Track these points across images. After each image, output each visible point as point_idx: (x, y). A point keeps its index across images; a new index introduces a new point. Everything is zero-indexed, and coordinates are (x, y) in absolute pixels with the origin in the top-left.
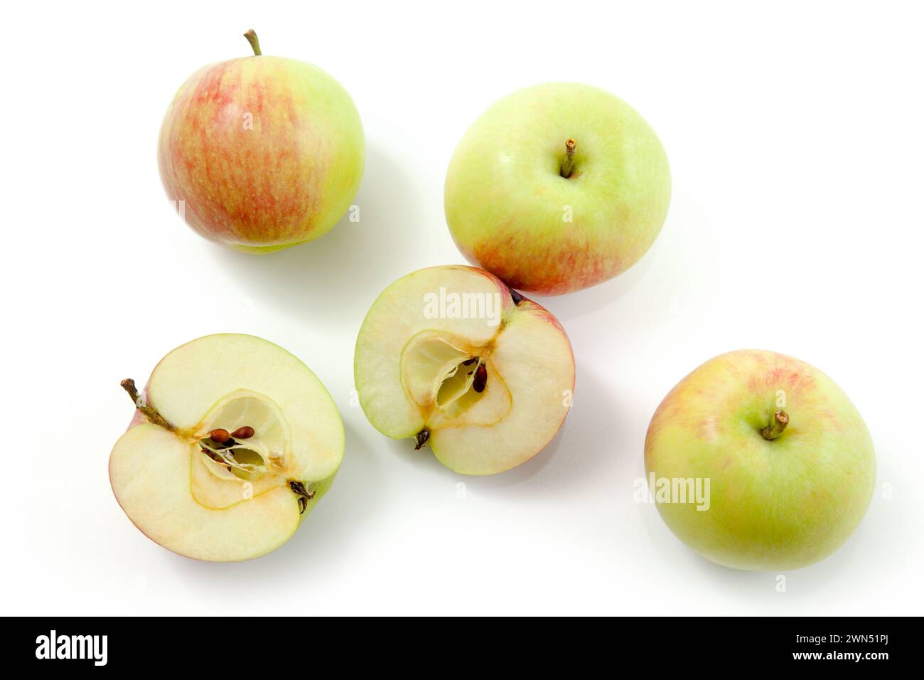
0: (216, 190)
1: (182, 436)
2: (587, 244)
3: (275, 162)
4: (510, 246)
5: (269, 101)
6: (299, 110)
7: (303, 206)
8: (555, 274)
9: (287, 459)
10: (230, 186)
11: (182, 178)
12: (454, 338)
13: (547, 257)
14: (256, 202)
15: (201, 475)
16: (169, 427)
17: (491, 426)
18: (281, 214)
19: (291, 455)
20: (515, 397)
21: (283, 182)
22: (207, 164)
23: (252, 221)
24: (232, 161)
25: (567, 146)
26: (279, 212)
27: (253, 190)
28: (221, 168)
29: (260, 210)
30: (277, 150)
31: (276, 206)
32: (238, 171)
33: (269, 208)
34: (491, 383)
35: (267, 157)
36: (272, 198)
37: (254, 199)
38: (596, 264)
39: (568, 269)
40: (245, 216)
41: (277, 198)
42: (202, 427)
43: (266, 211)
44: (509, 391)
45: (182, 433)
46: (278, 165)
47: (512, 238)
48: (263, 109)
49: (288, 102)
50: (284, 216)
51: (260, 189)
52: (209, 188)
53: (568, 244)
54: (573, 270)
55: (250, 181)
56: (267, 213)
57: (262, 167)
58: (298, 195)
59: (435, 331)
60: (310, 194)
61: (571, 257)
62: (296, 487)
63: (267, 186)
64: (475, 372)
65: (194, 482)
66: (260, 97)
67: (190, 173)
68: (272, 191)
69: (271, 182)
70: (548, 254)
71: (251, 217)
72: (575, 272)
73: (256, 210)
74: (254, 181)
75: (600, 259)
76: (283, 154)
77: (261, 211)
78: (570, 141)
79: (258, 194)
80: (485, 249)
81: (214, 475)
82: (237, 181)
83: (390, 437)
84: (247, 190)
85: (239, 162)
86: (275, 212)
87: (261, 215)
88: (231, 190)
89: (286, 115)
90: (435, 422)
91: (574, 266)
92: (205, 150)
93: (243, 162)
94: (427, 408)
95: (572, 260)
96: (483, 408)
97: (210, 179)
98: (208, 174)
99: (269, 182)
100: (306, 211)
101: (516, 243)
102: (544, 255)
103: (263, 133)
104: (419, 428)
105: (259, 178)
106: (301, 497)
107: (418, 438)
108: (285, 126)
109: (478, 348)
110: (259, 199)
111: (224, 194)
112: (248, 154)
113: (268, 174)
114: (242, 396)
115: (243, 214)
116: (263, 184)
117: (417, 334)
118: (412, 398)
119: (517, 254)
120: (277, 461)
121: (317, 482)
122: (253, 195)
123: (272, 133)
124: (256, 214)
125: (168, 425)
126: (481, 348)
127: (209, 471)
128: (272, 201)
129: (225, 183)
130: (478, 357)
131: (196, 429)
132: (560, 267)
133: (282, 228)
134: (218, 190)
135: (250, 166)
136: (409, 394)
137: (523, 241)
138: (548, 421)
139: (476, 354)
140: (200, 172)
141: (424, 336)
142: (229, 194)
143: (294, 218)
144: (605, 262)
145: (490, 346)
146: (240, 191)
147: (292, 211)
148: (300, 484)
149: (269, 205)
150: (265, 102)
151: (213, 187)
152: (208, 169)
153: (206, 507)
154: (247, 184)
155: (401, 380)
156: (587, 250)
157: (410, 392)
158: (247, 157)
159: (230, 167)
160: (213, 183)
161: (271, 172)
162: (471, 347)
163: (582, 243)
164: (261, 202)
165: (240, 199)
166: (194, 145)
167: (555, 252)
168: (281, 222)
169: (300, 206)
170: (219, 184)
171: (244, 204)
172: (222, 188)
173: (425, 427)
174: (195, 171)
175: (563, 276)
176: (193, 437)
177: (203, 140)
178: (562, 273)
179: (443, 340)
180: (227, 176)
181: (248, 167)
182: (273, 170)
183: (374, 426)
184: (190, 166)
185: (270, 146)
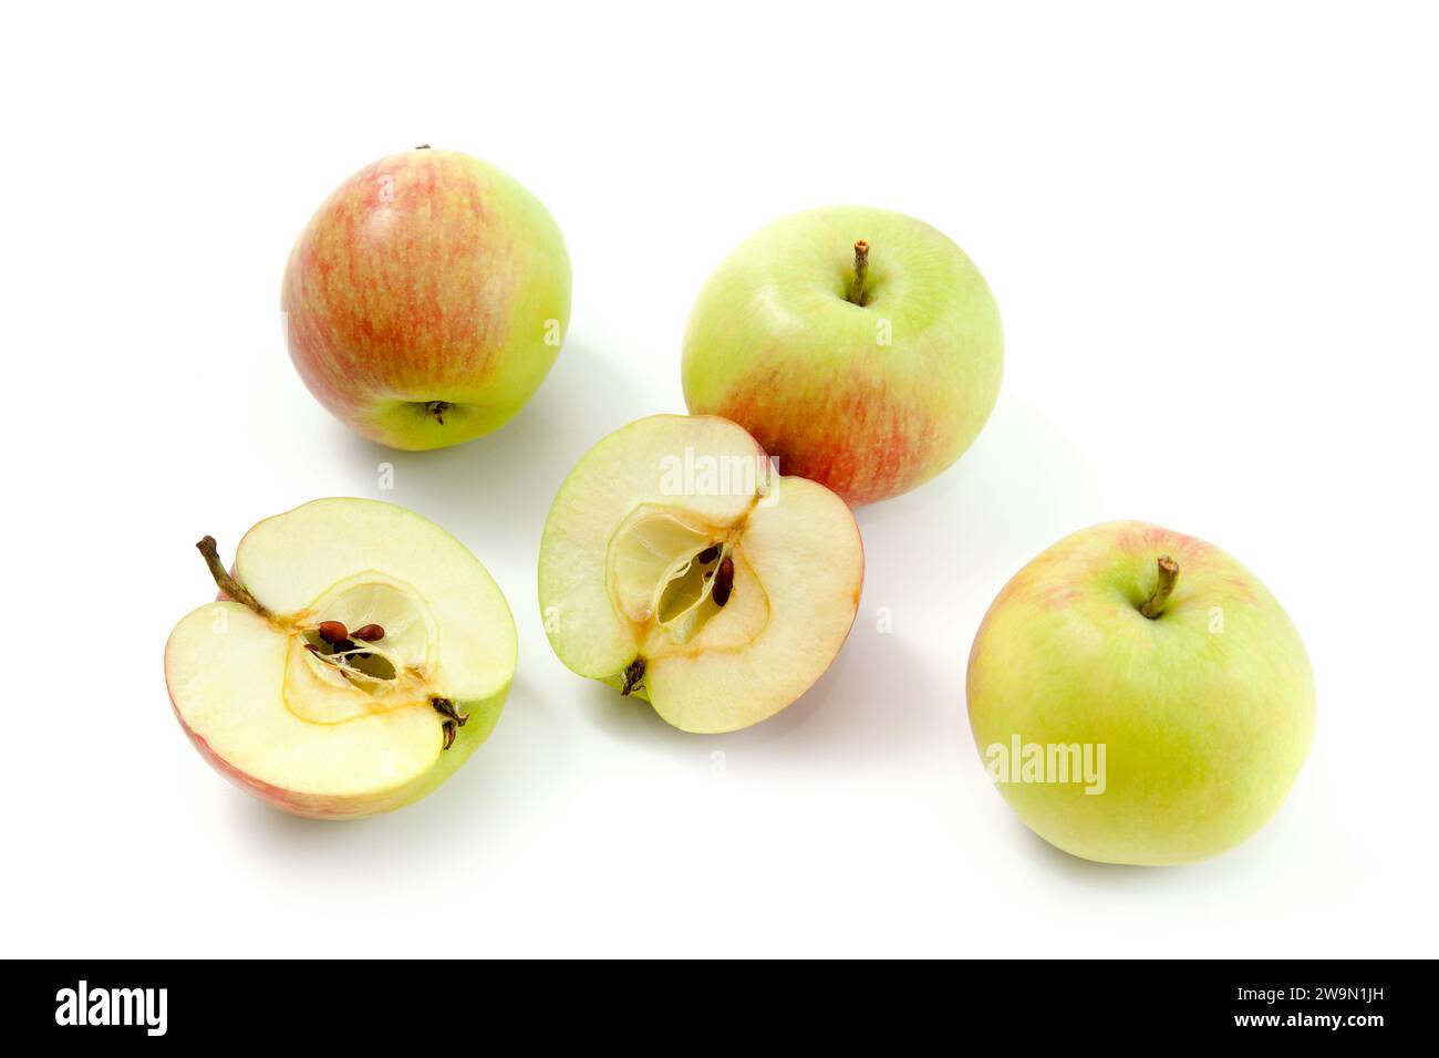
0: (360, 295)
1: (278, 623)
2: (884, 382)
3: (447, 257)
4: (772, 386)
5: (445, 183)
6: (485, 199)
7: (481, 328)
8: (837, 433)
9: (430, 670)
10: (381, 289)
11: (313, 291)
12: (687, 515)
13: (826, 400)
14: (415, 314)
15: (301, 678)
16: (260, 610)
17: (738, 651)
18: (448, 337)
19: (437, 666)
20: (775, 603)
21: (455, 288)
22: (352, 260)
23: (408, 344)
24: (386, 253)
25: (857, 249)
26: (446, 332)
27: (411, 295)
28: (370, 263)
29: (419, 327)
30: (451, 242)
31: (443, 323)
32: (393, 267)
33: (433, 324)
34: (740, 584)
35: (435, 250)
36: (438, 309)
37: (412, 308)
38: (896, 422)
39: (856, 426)
40: (398, 334)
41: (444, 310)
42: (307, 616)
43: (428, 328)
44: (766, 595)
45: (278, 619)
46: (451, 262)
47: (776, 372)
48: (436, 190)
49: (470, 188)
50: (452, 340)
51: (422, 295)
52: (351, 295)
53: (856, 380)
54: (862, 429)
55: (410, 282)
56: (428, 332)
57: (427, 263)
58: (476, 310)
59: (661, 506)
60: (491, 312)
61: (860, 403)
62: (441, 706)
63: (433, 291)
64: (716, 572)
65: (288, 684)
66: (432, 178)
67: (325, 278)
68: (439, 299)
69: (439, 286)
70: (827, 395)
71: (406, 336)
72: (866, 432)
73: (415, 326)
74: (415, 282)
75: (902, 413)
76: (458, 249)
77: (421, 328)
78: (861, 243)
79: (419, 302)
80: (738, 399)
81: (320, 679)
82: (391, 280)
83: (585, 676)
84: (404, 295)
85: (395, 255)
86: (440, 331)
87: (420, 335)
88: (381, 295)
89: (466, 201)
90: (652, 648)
91: (863, 421)
92: (349, 242)
93: (402, 255)
94: (643, 628)
95: (861, 411)
96: (726, 625)
97: (352, 281)
98: (351, 273)
99: (435, 285)
100: (484, 338)
101: (782, 380)
102: (822, 397)
103: (432, 218)
104: (628, 659)
105: (423, 278)
106: (447, 719)
107: (627, 675)
108: (463, 214)
109: (722, 529)
110: (419, 310)
111: (371, 301)
112: (410, 244)
113: (435, 273)
114: (370, 581)
115: (394, 332)
116: (426, 288)
117: (633, 512)
118: (621, 611)
119: (782, 398)
120: (415, 672)
121: (472, 703)
122: (412, 303)
123: (444, 221)
124: (413, 333)
125: (259, 606)
126: (725, 529)
127: (312, 673)
128: (438, 315)
129: (374, 285)
130: (721, 545)
131: (299, 616)
132: (844, 419)
133: (448, 361)
134: (363, 297)
135: (411, 260)
136: (618, 605)
137: (791, 376)
138: (822, 640)
139: (718, 538)
140: (340, 273)
141: (643, 513)
142: (378, 299)
143: (465, 346)
144: (909, 420)
145: (740, 525)
146: (393, 296)
147: (465, 333)
148: (446, 702)
149: (432, 320)
150: (439, 183)
151: (357, 291)
152: (351, 267)
153: (302, 719)
154: (405, 285)
155: (606, 585)
156: (884, 395)
157: (619, 604)
158: (408, 248)
159: (383, 261)
160: (356, 286)
161: (439, 272)
162: (711, 528)
163: (876, 380)
164: (422, 314)
165: (392, 309)
166: (336, 238)
167: (837, 394)
168: (447, 349)
169: (476, 328)
170: (365, 287)
171: (397, 316)
172: (369, 293)
173: (639, 656)
174: (333, 274)
175: (848, 436)
176: (294, 627)
177: (348, 230)
178: (846, 433)
179: (671, 518)
180: (378, 276)
181: (408, 262)
182: (443, 269)
183: (562, 660)
184: (326, 269)
185: (442, 237)
